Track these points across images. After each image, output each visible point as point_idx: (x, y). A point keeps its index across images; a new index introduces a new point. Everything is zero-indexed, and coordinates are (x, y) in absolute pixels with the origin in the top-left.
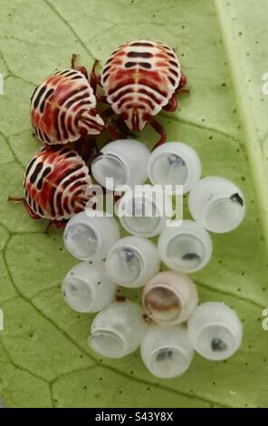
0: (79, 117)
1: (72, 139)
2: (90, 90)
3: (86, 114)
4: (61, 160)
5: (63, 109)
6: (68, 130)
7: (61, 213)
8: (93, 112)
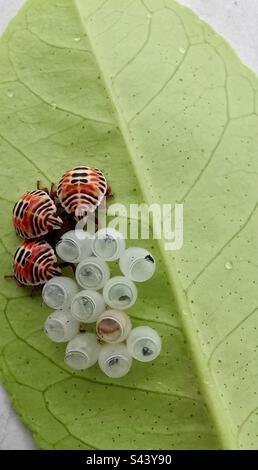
0: (47, 219)
1: (43, 233)
2: (52, 202)
3: (50, 217)
4: (36, 246)
5: (36, 214)
6: (40, 228)
7: (38, 281)
8: (55, 215)
